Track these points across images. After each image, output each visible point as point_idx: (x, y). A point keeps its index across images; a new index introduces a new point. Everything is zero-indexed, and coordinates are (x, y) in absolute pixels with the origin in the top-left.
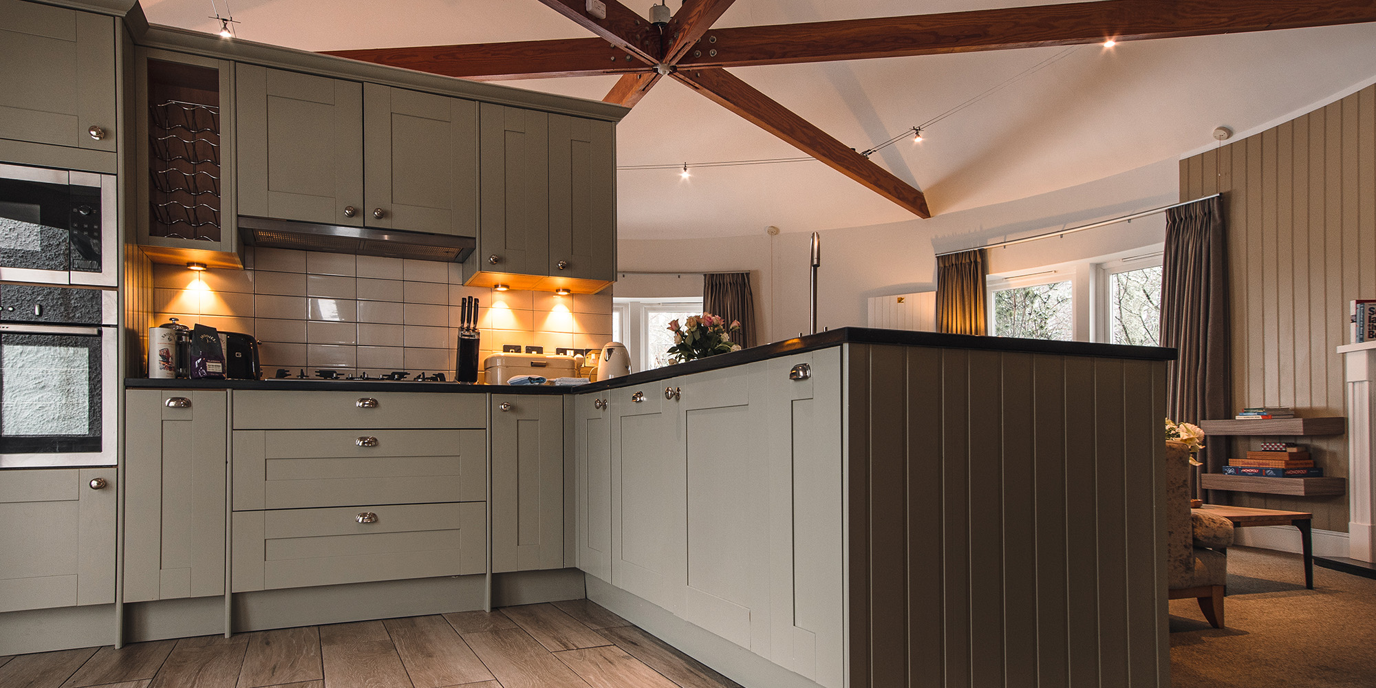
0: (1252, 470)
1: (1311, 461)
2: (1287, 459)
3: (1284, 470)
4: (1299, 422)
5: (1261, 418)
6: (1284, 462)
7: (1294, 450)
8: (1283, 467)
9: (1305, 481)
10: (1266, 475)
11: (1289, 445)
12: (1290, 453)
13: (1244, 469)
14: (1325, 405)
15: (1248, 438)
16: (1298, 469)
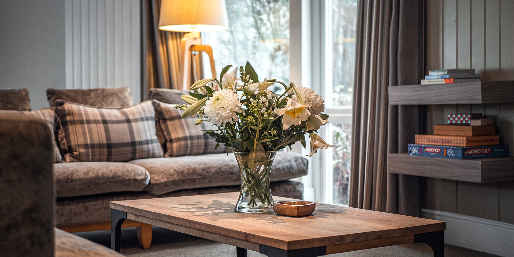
0: (434, 150)
1: (497, 137)
2: (470, 134)
3: (464, 150)
4: (477, 86)
5: (444, 82)
6: (465, 138)
7: (478, 123)
8: (465, 145)
9: (482, 164)
10: (447, 156)
11: (474, 117)
12: (473, 127)
13: (428, 148)
14: (498, 66)
15: (442, 107)
16: (481, 147)
